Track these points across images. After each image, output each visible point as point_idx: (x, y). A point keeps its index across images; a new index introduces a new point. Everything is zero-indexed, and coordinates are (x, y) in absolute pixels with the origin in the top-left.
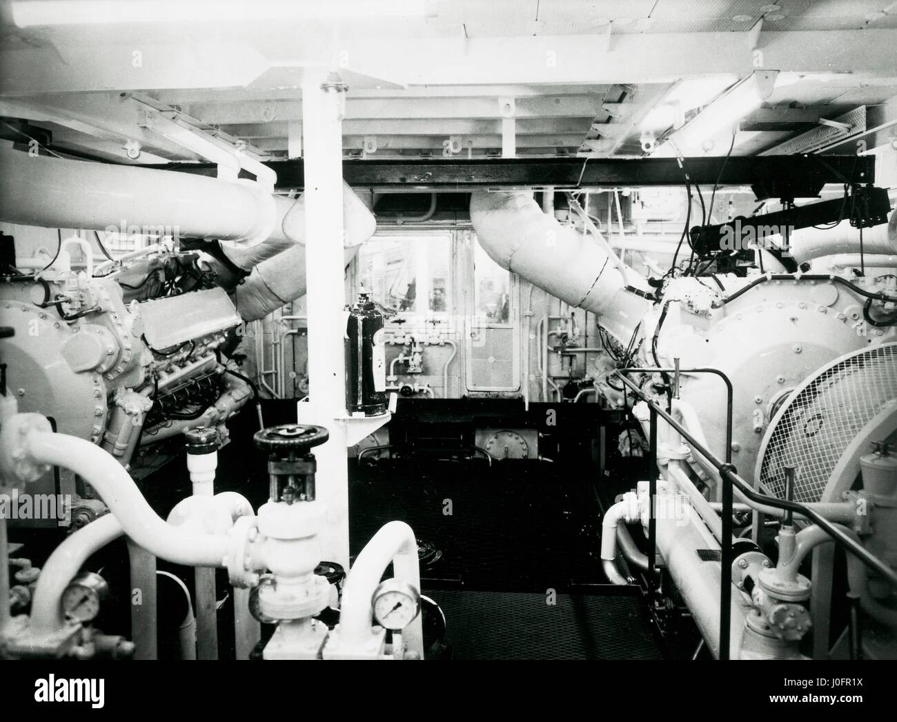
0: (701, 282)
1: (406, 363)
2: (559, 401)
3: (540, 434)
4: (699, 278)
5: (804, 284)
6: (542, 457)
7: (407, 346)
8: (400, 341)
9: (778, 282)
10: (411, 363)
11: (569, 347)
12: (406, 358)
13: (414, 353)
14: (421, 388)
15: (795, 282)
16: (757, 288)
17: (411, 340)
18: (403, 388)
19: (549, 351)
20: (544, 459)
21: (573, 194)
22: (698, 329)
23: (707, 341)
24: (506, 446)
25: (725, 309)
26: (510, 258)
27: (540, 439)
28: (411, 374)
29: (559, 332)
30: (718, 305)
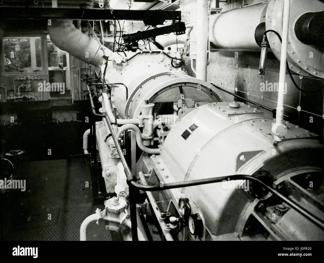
0: (118, 54)
1: (25, 87)
2: (86, 99)
3: (77, 112)
4: (118, 52)
5: (153, 54)
6: (79, 120)
7: (25, 81)
8: (22, 79)
9: (145, 54)
10: (27, 87)
11: (89, 79)
12: (25, 85)
13: (28, 83)
14: (31, 97)
15: (150, 54)
16: (138, 56)
17: (26, 78)
18: (24, 97)
19: (81, 81)
20: (80, 121)
21: (89, 21)
22: (118, 70)
23: (121, 74)
24: (64, 117)
25: (128, 63)
26: (62, 46)
27: (77, 114)
28: (27, 92)
29: (85, 73)
30: (125, 61)
